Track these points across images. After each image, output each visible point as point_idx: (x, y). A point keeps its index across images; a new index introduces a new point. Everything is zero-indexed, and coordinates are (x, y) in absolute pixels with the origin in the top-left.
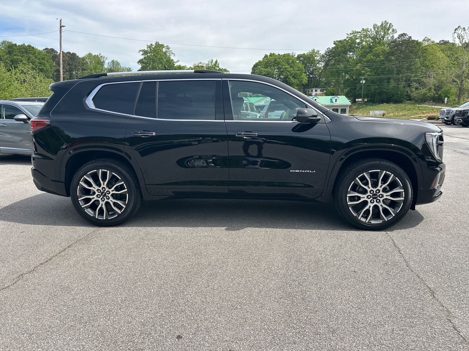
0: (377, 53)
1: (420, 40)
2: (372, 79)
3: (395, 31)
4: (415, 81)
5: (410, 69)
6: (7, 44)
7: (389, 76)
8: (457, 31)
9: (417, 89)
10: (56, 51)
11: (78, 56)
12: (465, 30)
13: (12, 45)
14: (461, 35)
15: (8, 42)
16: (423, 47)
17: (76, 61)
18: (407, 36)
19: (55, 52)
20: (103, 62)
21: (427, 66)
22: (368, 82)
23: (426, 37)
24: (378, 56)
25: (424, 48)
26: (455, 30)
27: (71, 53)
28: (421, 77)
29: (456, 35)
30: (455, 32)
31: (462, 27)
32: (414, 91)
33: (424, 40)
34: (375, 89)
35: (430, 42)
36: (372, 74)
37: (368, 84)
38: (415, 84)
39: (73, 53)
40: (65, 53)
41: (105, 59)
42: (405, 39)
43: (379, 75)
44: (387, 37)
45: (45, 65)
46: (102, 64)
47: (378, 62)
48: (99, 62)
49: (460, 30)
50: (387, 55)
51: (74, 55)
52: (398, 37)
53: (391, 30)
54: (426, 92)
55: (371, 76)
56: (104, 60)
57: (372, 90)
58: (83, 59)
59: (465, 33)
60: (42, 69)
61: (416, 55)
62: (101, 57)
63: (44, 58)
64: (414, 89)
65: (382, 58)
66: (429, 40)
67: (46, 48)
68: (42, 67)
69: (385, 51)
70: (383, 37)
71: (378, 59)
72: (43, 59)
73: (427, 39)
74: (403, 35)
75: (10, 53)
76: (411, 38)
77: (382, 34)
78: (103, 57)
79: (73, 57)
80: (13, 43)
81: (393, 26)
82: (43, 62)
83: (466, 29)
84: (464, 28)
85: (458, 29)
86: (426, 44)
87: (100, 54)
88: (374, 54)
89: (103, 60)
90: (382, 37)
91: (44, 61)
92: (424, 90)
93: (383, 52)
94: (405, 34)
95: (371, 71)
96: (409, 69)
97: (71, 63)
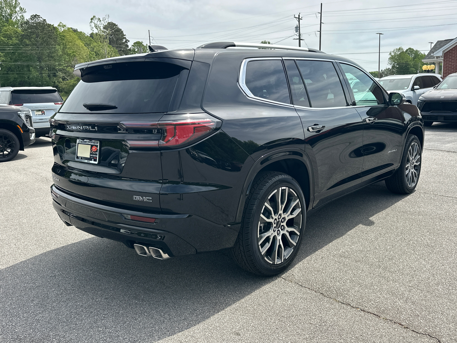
0: (8, 34)
1: (56, 25)
2: (8, 66)
3: (24, 10)
4: (60, 70)
5: (52, 57)
7: (30, 63)
8: (93, 21)
9: (64, 79)
12: (100, 21)
14: (97, 25)
16: (60, 33)
18: (40, 18)
21: (68, 55)
22: (3, 69)
23: (61, 23)
24: (9, 37)
25: (62, 34)
26: (92, 19)
28: (66, 67)
29: (93, 25)
30: (91, 22)
31: (97, 17)
32: (62, 81)
33: (59, 25)
34: (14, 79)
35: (66, 28)
36: (7, 60)
37: (4, 71)
38: (60, 74)
42: (39, 21)
43: (16, 61)
44: (15, 15)
47: (11, 45)
49: (96, 20)
50: (22, 38)
52: (30, 18)
53: (18, 9)
54: (75, 83)
55: (6, 61)
57: (12, 80)
59: (101, 24)
61: (55, 41)
64: (61, 80)
65: (15, 41)
66: (65, 26)
69: (17, 32)
70: (11, 15)
71: (10, 42)
73: (62, 24)
74: (35, 16)
76: (46, 21)
77: (9, 12)
81: (19, 3)
83: (101, 19)
84: (99, 18)
85: (94, 19)
86: (63, 30)
88: (4, 35)
90: (9, 15)
92: (72, 80)
93: (15, 34)
94: (38, 16)
95: (5, 56)
96: (50, 56)
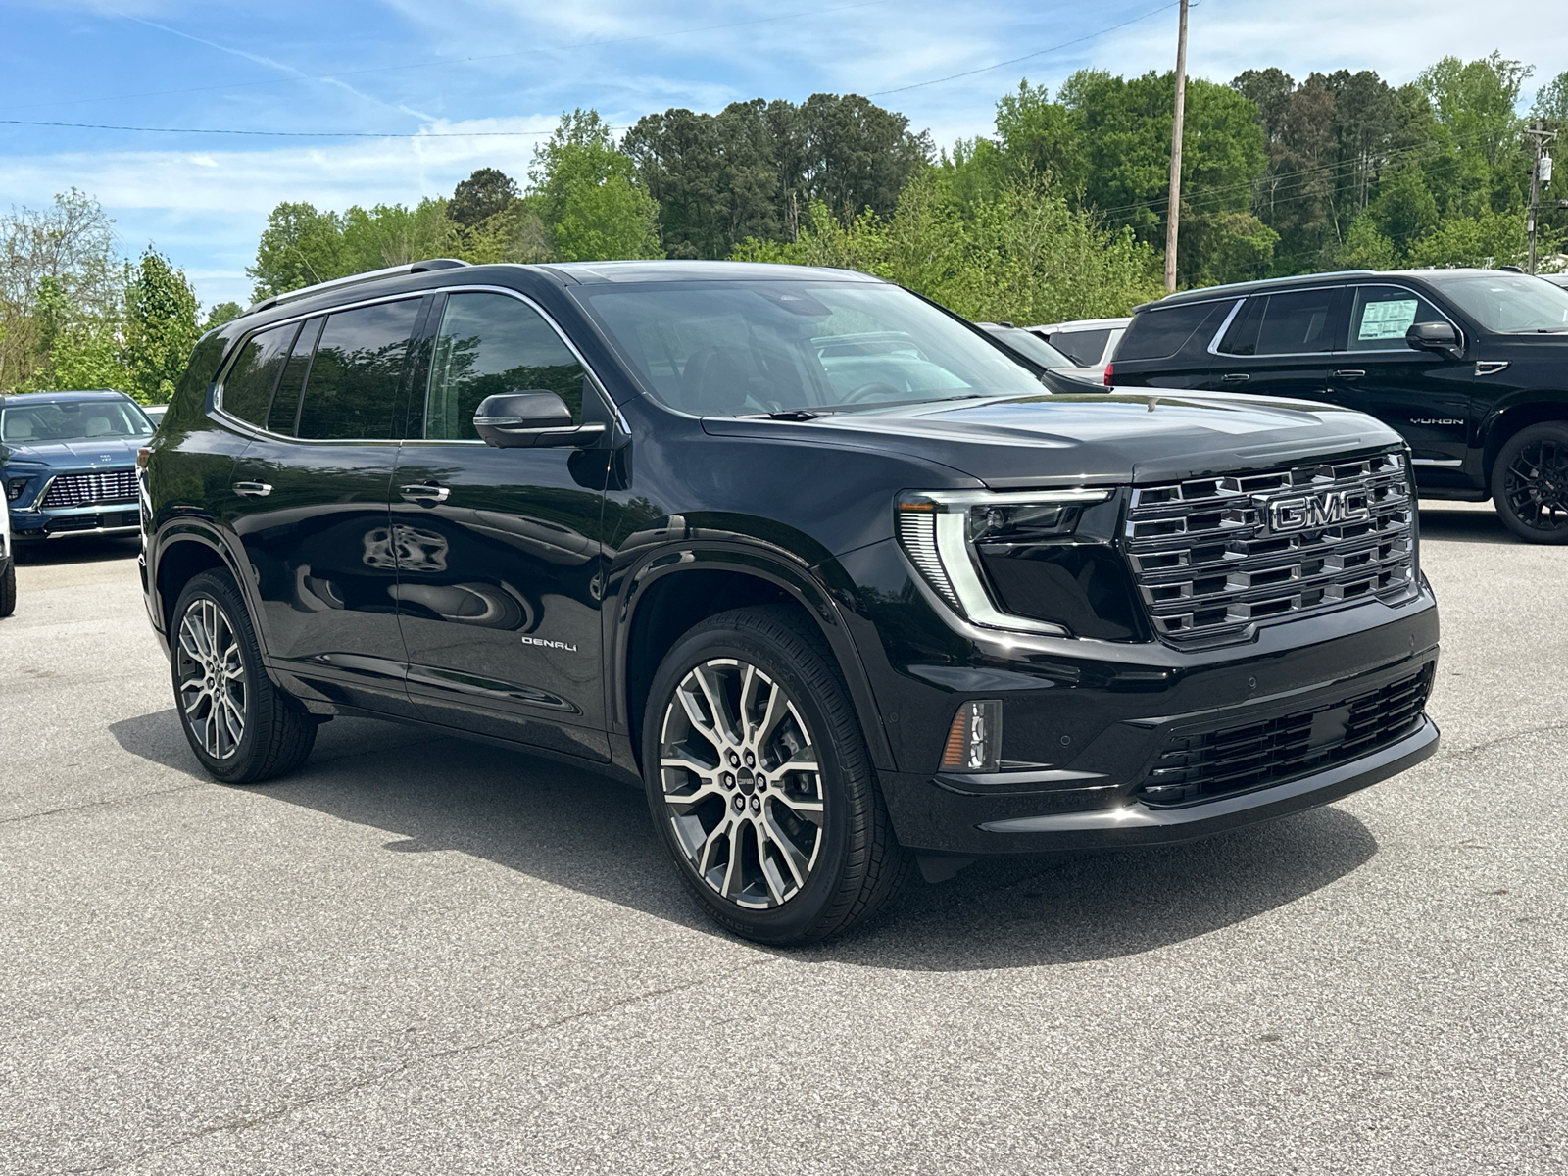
6: (1090, 85)
10: (1287, 76)
11: (1384, 83)
13: (1108, 84)
15: (1092, 76)
17: (1370, 109)
19: (1281, 83)
20: (1510, 92)
27: (1353, 73)
39: (1360, 74)
40: (1327, 77)
41: (1519, 74)
45: (1224, 150)
46: (1502, 102)
48: (1485, 96)
51: (1367, 79)
56: (1515, 81)
58: (1408, 93)
60: (1212, 170)
62: (1501, 67)
63: (1226, 117)
67: (1244, 74)
68: (1210, 164)
72: (1221, 124)
75: (1094, 120)
78: (1511, 65)
79: (1361, 93)
80: (1111, 78)
82: (1217, 141)
87: (1495, 55)
89: (1507, 83)
91: (1220, 136)
97: (1346, 125)
